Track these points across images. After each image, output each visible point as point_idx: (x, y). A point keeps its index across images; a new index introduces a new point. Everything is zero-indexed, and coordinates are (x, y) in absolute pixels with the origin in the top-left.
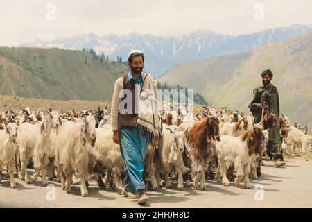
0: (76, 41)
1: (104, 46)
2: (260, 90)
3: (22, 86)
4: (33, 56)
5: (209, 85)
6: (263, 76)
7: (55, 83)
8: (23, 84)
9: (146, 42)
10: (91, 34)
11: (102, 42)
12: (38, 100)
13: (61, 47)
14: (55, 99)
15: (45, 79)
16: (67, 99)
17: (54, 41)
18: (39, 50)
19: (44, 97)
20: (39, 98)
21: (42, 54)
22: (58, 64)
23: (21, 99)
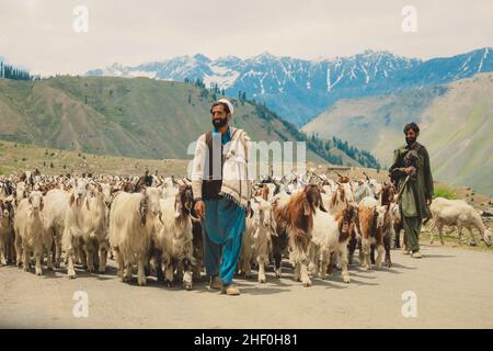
0: (175, 67)
1: (218, 75)
2: (403, 151)
3: (91, 136)
4: (109, 89)
5: (382, 137)
6: (406, 131)
7: (141, 133)
8: (93, 134)
9: (285, 69)
10: (198, 56)
11: (215, 69)
12: (115, 158)
13: (151, 75)
14: (140, 158)
15: (125, 125)
16: (160, 157)
17: (141, 68)
18: (116, 80)
19: (124, 154)
20: (117, 155)
21: (122, 86)
22: (147, 102)
23: (90, 157)
